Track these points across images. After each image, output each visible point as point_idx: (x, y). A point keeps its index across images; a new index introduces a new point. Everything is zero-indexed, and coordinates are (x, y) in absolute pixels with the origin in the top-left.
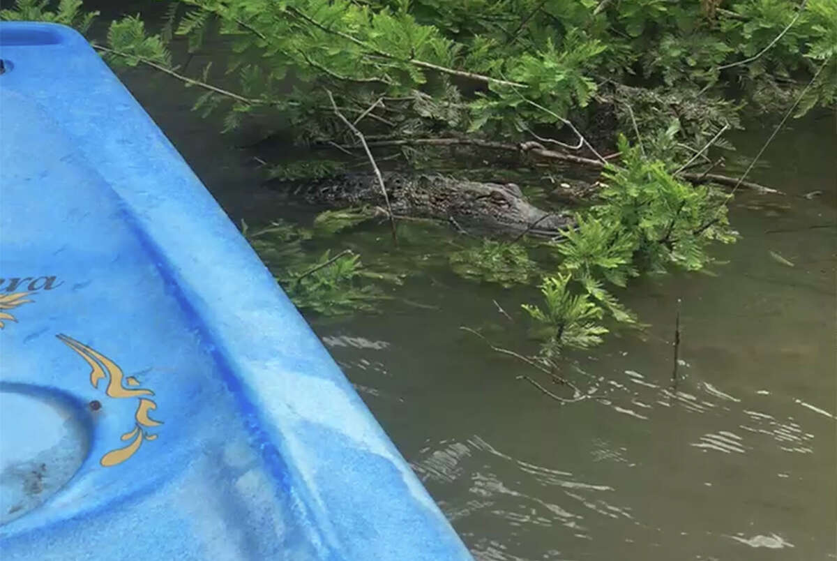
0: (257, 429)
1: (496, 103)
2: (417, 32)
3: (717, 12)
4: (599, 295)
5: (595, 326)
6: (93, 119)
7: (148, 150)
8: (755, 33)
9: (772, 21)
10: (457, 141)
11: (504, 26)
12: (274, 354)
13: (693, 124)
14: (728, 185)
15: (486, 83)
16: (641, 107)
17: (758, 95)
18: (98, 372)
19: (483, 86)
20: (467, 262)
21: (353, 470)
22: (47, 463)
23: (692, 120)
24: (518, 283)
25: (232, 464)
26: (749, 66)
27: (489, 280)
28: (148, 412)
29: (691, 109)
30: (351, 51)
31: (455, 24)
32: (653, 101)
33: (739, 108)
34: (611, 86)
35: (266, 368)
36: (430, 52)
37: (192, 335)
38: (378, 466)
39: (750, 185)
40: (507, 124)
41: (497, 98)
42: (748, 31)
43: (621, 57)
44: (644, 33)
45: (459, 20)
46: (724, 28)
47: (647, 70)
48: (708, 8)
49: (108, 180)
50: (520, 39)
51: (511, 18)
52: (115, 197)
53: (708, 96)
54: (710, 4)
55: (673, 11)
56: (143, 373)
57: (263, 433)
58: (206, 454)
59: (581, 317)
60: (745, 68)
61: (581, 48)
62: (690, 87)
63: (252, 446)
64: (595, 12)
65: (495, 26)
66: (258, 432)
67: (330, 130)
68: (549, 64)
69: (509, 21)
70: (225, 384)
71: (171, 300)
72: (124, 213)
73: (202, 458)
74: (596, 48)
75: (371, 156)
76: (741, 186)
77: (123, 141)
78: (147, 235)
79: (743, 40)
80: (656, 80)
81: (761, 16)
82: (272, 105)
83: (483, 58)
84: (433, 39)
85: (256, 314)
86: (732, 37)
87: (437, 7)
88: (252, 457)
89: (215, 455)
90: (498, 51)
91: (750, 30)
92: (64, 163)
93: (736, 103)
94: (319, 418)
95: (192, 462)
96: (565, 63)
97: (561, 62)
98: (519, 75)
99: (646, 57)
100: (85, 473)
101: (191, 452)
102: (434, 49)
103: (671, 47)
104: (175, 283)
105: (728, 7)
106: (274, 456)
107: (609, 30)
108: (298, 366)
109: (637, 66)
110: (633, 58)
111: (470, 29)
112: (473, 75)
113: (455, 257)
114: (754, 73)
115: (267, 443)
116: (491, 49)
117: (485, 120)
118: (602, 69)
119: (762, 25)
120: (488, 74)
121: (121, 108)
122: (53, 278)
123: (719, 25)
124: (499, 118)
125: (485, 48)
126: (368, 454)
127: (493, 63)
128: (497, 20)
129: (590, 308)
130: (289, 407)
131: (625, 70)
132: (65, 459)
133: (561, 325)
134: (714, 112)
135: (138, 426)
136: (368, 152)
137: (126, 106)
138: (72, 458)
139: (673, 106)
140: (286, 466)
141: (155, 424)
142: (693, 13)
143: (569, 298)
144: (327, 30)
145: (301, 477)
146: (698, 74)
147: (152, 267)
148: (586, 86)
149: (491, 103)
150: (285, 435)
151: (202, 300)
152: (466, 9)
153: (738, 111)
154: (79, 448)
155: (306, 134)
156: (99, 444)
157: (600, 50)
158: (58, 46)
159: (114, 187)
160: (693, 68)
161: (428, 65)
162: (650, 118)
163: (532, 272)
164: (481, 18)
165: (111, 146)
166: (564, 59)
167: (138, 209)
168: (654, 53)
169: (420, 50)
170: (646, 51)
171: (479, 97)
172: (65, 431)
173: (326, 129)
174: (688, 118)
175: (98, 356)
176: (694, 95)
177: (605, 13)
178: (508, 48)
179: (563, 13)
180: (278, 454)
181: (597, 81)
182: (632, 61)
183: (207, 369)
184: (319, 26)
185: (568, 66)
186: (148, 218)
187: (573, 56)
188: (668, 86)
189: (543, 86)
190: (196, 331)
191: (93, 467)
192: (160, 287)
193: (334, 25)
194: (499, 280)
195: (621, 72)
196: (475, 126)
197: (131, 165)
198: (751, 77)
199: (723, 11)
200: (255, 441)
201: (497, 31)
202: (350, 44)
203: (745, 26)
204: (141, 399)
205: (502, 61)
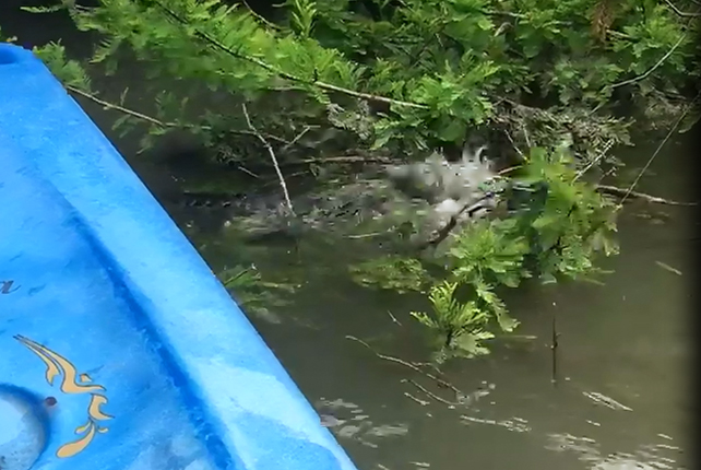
0: (201, 421)
1: (397, 123)
2: (320, 55)
3: (608, 34)
4: (488, 297)
5: (483, 331)
6: (48, 134)
7: (98, 161)
8: (644, 53)
9: (660, 41)
10: (362, 159)
11: (408, 49)
12: (218, 351)
13: (585, 141)
14: (619, 195)
15: (389, 105)
16: (535, 125)
17: (650, 111)
18: (53, 371)
19: (385, 107)
20: (365, 272)
21: (293, 458)
22: (6, 456)
23: (583, 137)
24: (412, 290)
25: (178, 454)
26: (640, 84)
27: (385, 287)
28: (99, 407)
29: (583, 127)
30: (260, 74)
31: (362, 47)
32: (546, 120)
33: (628, 125)
34: (508, 106)
35: (210, 363)
36: (335, 75)
37: (140, 334)
38: (317, 454)
39: (640, 195)
40: (408, 143)
41: (398, 118)
42: (638, 51)
43: (518, 77)
44: (541, 54)
45: (366, 42)
46: (617, 48)
47: (544, 89)
48: (599, 30)
49: (61, 190)
50: (423, 61)
51: (415, 40)
52: (68, 206)
53: (599, 115)
54: (601, 27)
55: (566, 33)
56: (95, 371)
57: (207, 424)
58: (154, 444)
59: (467, 322)
60: (637, 86)
61: (476, 69)
62: (583, 106)
63: (197, 437)
64: (497, 34)
65: (400, 49)
66: (203, 424)
67: (241, 151)
68: (446, 85)
69: (414, 43)
70: (172, 380)
71: (120, 301)
72: (77, 221)
73: (150, 450)
74: (489, 69)
75: (280, 175)
76: (631, 196)
77: (75, 154)
78: (98, 241)
79: (634, 59)
80: (551, 100)
81: (649, 37)
82: (185, 128)
83: (386, 79)
84: (336, 62)
85: (201, 313)
86: (624, 57)
87: (345, 30)
88: (197, 448)
89: (163, 446)
90: (400, 74)
91: (640, 50)
92: (20, 175)
93: (626, 121)
94: (261, 409)
95: (141, 454)
96: (463, 83)
97: (458, 83)
98: (419, 96)
99: (542, 77)
100: (42, 464)
101: (140, 443)
102: (338, 72)
103: (564, 69)
104: (124, 286)
105: (618, 29)
106: (218, 446)
107: (508, 52)
108: (241, 362)
109: (534, 86)
110: (531, 78)
111: (376, 51)
112: (376, 97)
113: (353, 268)
114: (645, 90)
115: (211, 434)
116: (393, 71)
117: (387, 139)
118: (500, 89)
119: (650, 45)
120: (390, 95)
121: (72, 123)
122: (11, 282)
123: (612, 45)
124: (399, 136)
125: (386, 71)
126: (306, 443)
127: (394, 85)
128: (403, 43)
129: (476, 314)
130: (232, 400)
131: (522, 89)
132: (23, 452)
133: (450, 332)
134: (604, 129)
135: (91, 420)
136: (278, 171)
137: (77, 120)
138: (30, 451)
139: (565, 125)
140: (229, 456)
141: (107, 418)
142: (584, 35)
143: (456, 304)
144: (235, 55)
145: (244, 465)
146: (591, 95)
147: (102, 271)
148: (482, 105)
149: (392, 123)
150: (228, 427)
151: (150, 301)
152: (372, 32)
153: (628, 128)
154: (36, 441)
155: (220, 155)
156: (54, 436)
157: (493, 70)
158: (13, 65)
159: (66, 197)
160: (585, 90)
161: (333, 87)
162: (543, 136)
163: (425, 279)
164: (386, 41)
165: (64, 159)
166: (461, 80)
167: (89, 216)
168: (551, 74)
169: (325, 73)
170: (542, 72)
171: (381, 117)
172: (24, 426)
173: (238, 151)
174: (580, 135)
175: (53, 355)
176: (586, 114)
177: (504, 35)
178: (411, 69)
179: (464, 36)
180: (222, 444)
181: (492, 100)
182: (529, 81)
183: (153, 366)
184: (228, 51)
185: (465, 87)
186: (99, 225)
187: (470, 76)
188: (563, 105)
189: (440, 106)
190: (144, 331)
191: (49, 459)
192: (110, 289)
193: (242, 49)
194: (394, 286)
195: (519, 92)
196: (379, 144)
197: (83, 175)
198: (643, 95)
199: (614, 33)
200: (200, 432)
201: (402, 54)
202: (258, 67)
203: (635, 46)
204: (93, 394)
205: (403, 83)
